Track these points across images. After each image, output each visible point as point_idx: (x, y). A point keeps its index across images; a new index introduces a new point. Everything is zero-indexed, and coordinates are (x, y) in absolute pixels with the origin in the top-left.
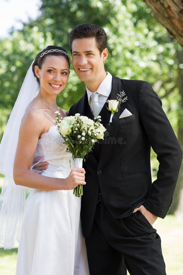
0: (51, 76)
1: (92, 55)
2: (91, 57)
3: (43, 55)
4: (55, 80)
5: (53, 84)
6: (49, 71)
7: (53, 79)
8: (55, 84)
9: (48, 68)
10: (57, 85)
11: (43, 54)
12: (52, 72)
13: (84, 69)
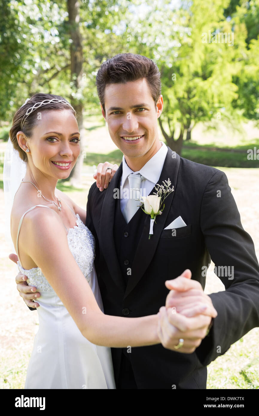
0: (54, 149)
1: (146, 111)
2: (143, 116)
3: (31, 112)
4: (62, 154)
5: (60, 162)
6: (50, 139)
7: (59, 153)
8: (62, 162)
9: (47, 134)
10: (65, 163)
11: (30, 110)
12: (55, 140)
13: (133, 137)
